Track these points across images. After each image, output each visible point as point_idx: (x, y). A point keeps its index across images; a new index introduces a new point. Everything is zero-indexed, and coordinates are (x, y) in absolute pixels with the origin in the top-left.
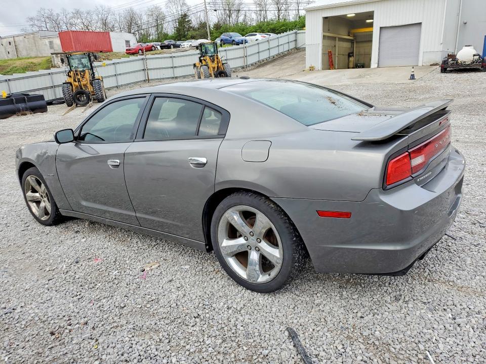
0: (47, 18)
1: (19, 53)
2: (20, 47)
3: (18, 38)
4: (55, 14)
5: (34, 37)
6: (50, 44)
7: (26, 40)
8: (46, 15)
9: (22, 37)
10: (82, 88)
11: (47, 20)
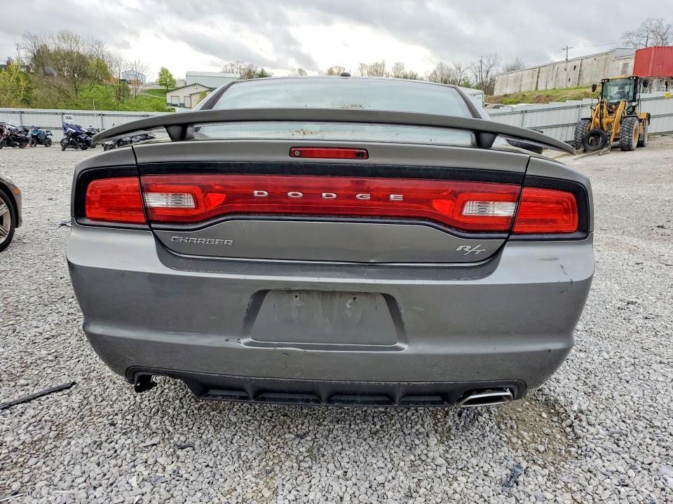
0: (652, 31)
1: (581, 81)
2: (585, 74)
3: (587, 60)
4: (665, 24)
5: (606, 59)
6: (624, 67)
7: (595, 62)
8: (653, 28)
9: (593, 59)
10: (602, 128)
11: (651, 35)
